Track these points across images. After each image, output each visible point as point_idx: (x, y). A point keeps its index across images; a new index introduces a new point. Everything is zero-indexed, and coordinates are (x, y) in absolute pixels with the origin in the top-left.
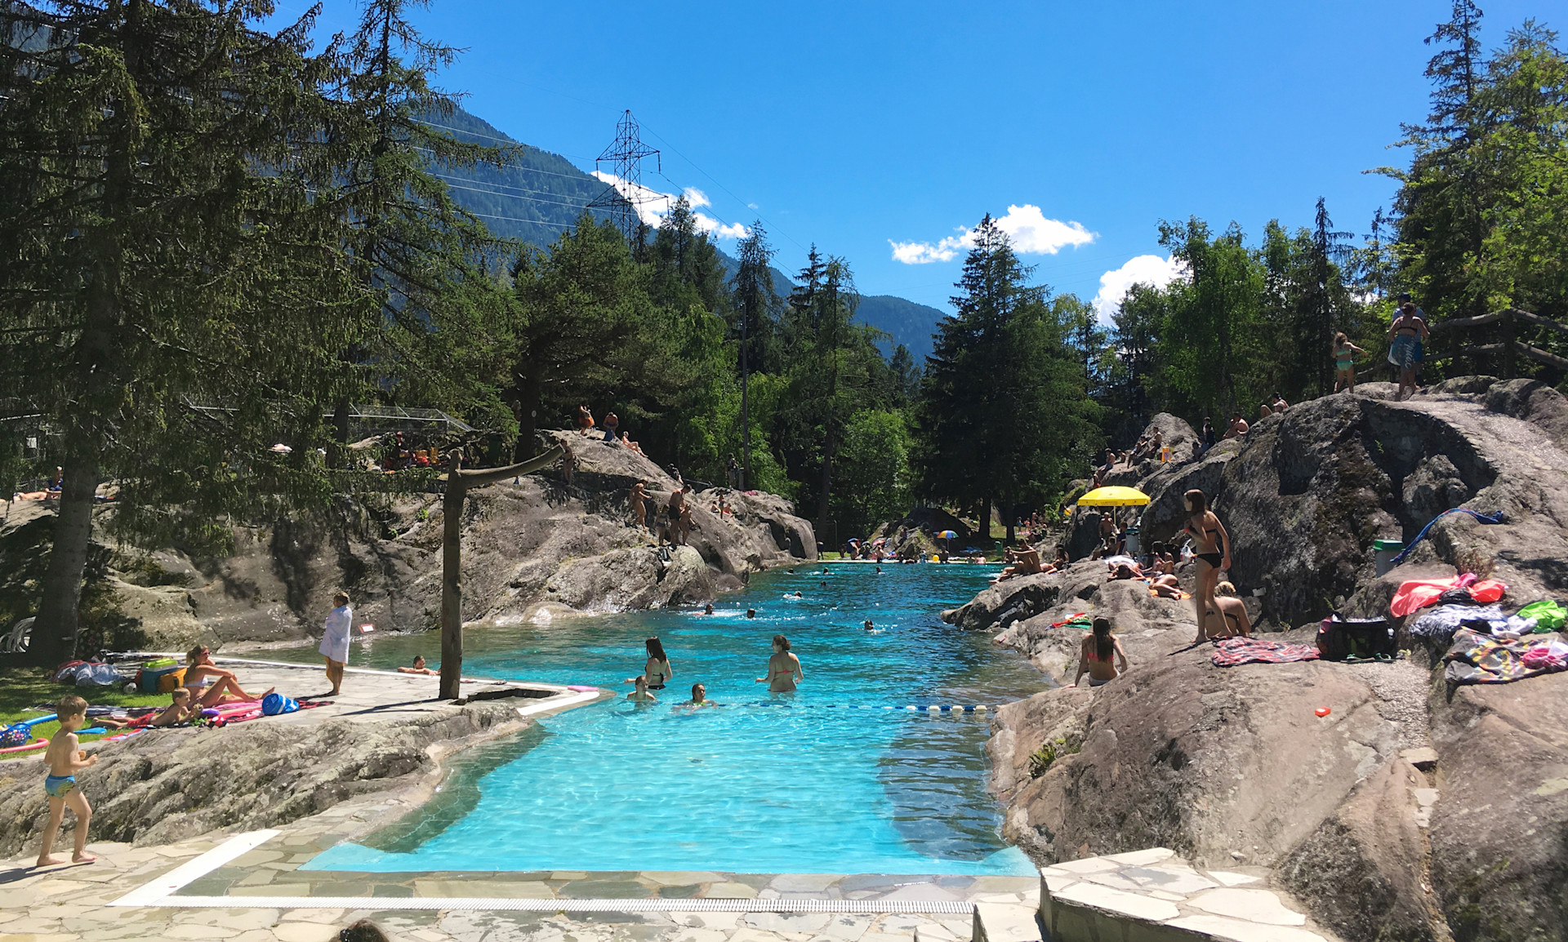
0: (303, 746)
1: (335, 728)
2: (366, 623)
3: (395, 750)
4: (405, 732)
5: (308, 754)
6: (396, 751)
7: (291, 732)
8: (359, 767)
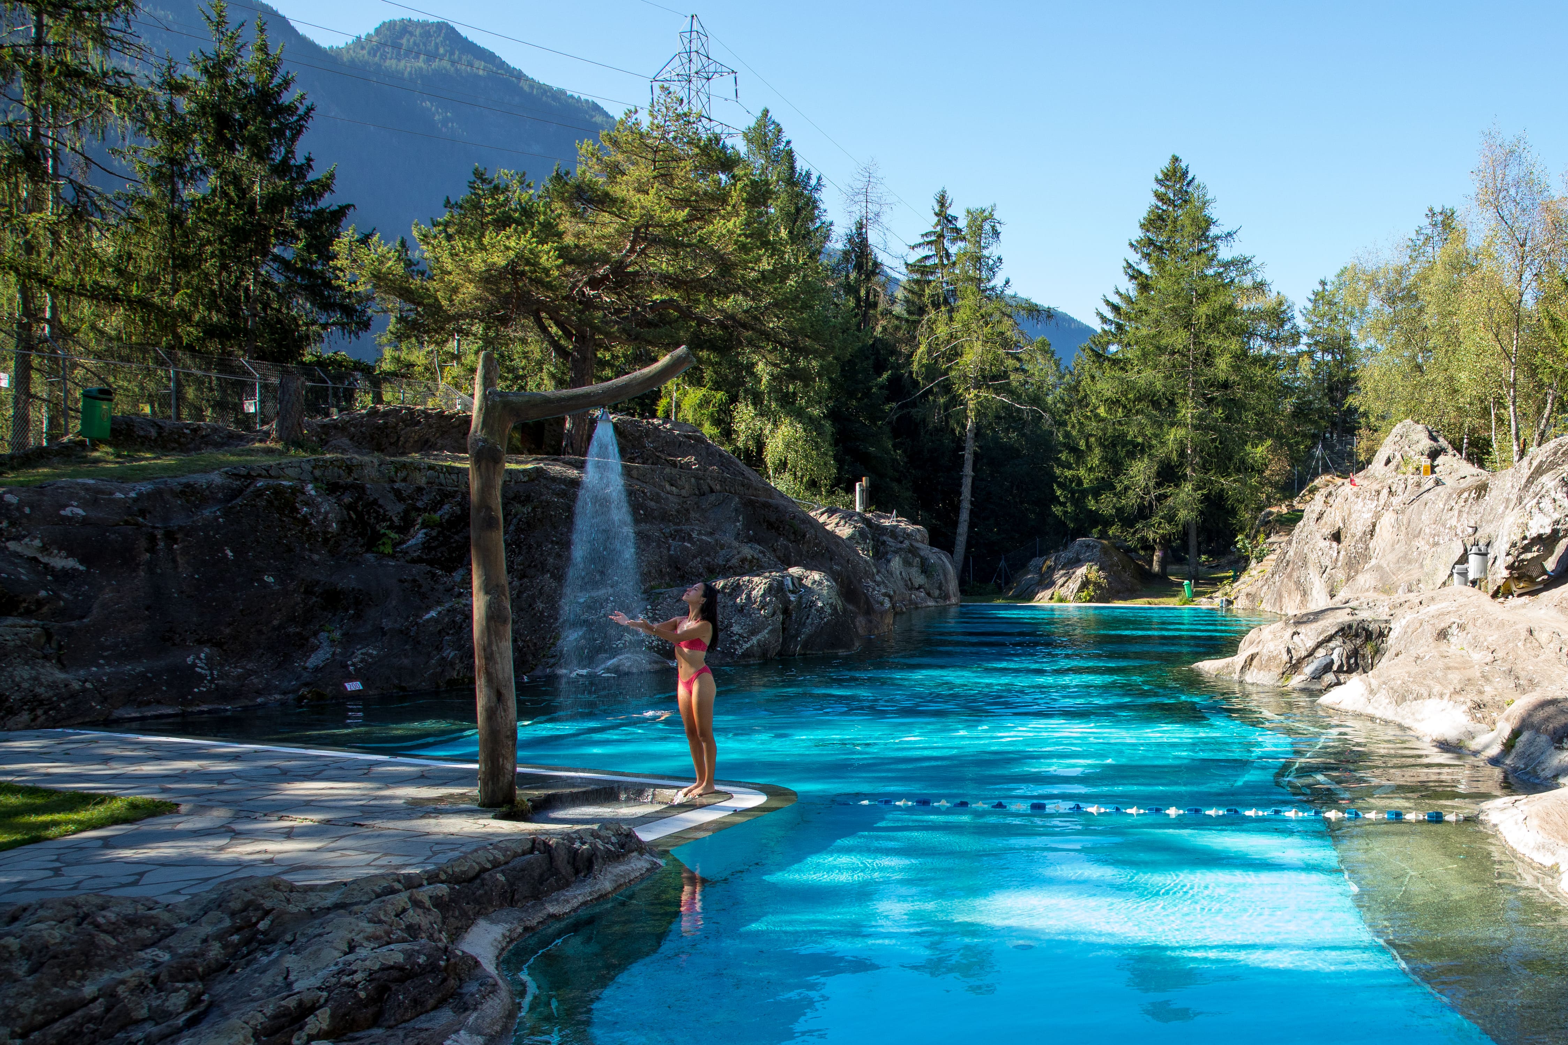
0: (165, 957)
1: (248, 906)
2: (351, 679)
3: (395, 954)
4: (417, 904)
5: (173, 978)
6: (400, 958)
7: (133, 922)
8: (306, 1010)
